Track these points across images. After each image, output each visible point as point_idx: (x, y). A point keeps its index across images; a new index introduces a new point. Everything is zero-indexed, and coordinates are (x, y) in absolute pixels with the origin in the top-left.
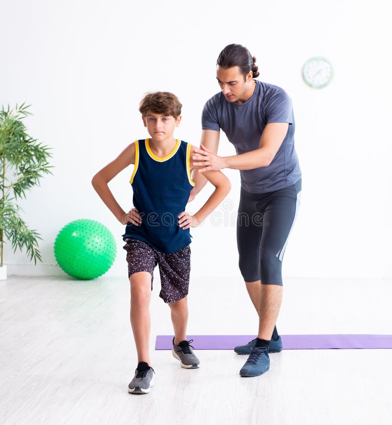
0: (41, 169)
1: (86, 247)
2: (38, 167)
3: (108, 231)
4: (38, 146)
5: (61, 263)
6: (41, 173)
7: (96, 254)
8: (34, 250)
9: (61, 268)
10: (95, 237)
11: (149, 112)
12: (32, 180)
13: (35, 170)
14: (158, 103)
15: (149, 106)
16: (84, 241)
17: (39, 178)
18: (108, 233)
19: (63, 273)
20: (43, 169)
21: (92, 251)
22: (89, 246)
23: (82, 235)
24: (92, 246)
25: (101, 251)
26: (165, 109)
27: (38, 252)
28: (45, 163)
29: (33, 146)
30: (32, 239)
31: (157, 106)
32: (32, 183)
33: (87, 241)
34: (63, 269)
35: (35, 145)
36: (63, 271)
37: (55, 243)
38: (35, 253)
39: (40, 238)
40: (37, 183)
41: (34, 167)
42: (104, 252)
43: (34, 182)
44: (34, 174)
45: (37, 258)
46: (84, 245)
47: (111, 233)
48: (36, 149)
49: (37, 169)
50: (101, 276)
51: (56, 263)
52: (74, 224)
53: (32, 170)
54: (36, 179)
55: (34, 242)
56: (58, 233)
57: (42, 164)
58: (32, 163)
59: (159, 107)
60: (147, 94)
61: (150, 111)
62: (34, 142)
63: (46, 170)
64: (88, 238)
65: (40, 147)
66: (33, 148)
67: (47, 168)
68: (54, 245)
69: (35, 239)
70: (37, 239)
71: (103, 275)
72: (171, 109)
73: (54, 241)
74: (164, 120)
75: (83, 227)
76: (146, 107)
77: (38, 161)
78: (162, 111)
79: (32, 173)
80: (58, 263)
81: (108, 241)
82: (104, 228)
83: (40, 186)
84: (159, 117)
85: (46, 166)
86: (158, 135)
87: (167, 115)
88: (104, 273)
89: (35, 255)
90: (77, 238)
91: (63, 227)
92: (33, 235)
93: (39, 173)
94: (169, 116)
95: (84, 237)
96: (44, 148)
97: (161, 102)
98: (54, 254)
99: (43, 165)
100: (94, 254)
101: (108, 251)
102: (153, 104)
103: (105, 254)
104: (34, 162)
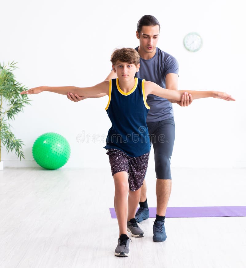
0: (24, 102)
1: (53, 150)
2: (22, 100)
3: (66, 140)
4: (22, 87)
5: (37, 160)
6: (24, 104)
7: (59, 154)
8: (20, 152)
9: (37, 163)
10: (58, 143)
11: (118, 62)
12: (18, 108)
13: (21, 102)
14: (125, 55)
15: (118, 57)
16: (51, 146)
17: (23, 107)
18: (66, 141)
19: (38, 166)
20: (25, 102)
21: (56, 152)
22: (54, 149)
23: (50, 143)
24: (56, 149)
25: (62, 152)
26: (130, 59)
27: (22, 153)
28: (26, 98)
29: (19, 88)
30: (18, 145)
31: (124, 57)
32: (19, 110)
33: (53, 146)
34: (38, 163)
35: (20, 87)
36: (38, 165)
37: (33, 147)
38: (20, 153)
39: (23, 144)
40: (22, 110)
41: (20, 101)
42: (64, 153)
43: (20, 110)
44: (20, 105)
45: (21, 156)
46: (51, 149)
47: (67, 141)
48: (21, 90)
49: (22, 101)
50: (61, 167)
51: (34, 159)
52: (44, 136)
53: (19, 102)
54: (21, 108)
55: (20, 147)
56: (34, 141)
57: (25, 98)
58: (18, 98)
59: (125, 58)
60: (116, 50)
61: (119, 60)
62: (19, 85)
63: (27, 102)
64: (54, 144)
65: (23, 88)
66: (19, 89)
67: (28, 101)
68: (32, 149)
69: (20, 145)
70: (21, 145)
71: (62, 167)
72: (134, 59)
73: (32, 146)
74: (129, 66)
75: (50, 138)
76: (116, 58)
77: (22, 97)
78: (127, 60)
79: (19, 104)
80: (35, 160)
81: (66, 146)
82: (63, 138)
83: (23, 112)
84: (125, 65)
85: (27, 100)
86: (125, 78)
87: (131, 63)
88: (63, 166)
89: (21, 155)
90: (47, 144)
91: (38, 137)
92: (19, 142)
93: (22, 104)
94: (132, 64)
95: (51, 143)
96: (26, 89)
97: (126, 54)
98: (32, 154)
99: (25, 100)
100: (57, 155)
101: (66, 152)
102: (121, 56)
103: (64, 154)
104: (20, 97)
